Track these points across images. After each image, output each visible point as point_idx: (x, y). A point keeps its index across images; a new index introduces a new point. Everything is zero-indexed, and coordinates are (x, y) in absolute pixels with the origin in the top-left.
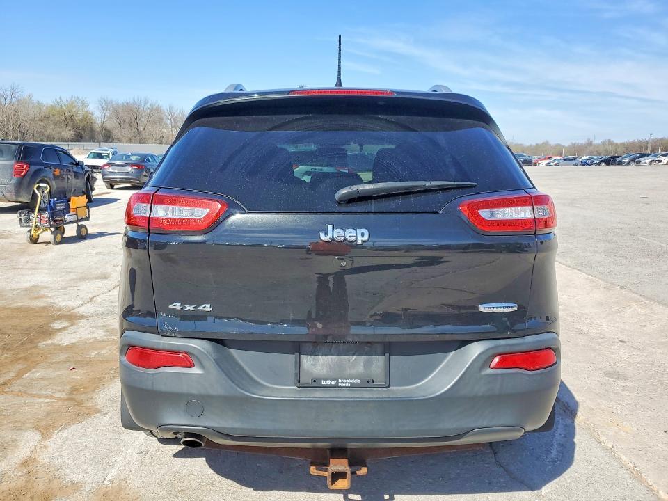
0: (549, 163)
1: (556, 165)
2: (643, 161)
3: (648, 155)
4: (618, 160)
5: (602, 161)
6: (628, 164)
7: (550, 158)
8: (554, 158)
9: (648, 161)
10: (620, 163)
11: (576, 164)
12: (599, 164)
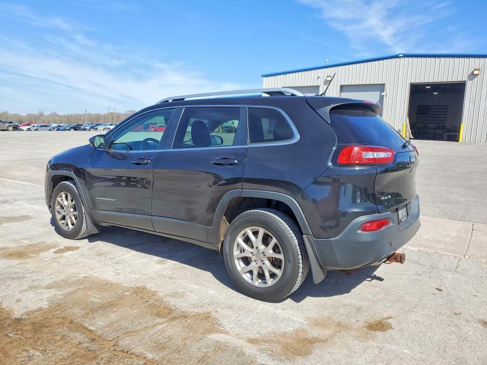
0: (29, 129)
1: (35, 130)
2: (99, 128)
3: (100, 125)
4: (82, 127)
5: (71, 128)
6: (89, 130)
7: (28, 124)
8: (33, 125)
9: (102, 128)
10: (85, 130)
11: (50, 130)
12: (69, 130)
